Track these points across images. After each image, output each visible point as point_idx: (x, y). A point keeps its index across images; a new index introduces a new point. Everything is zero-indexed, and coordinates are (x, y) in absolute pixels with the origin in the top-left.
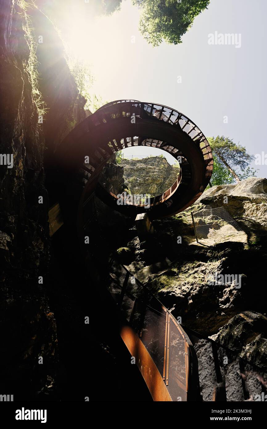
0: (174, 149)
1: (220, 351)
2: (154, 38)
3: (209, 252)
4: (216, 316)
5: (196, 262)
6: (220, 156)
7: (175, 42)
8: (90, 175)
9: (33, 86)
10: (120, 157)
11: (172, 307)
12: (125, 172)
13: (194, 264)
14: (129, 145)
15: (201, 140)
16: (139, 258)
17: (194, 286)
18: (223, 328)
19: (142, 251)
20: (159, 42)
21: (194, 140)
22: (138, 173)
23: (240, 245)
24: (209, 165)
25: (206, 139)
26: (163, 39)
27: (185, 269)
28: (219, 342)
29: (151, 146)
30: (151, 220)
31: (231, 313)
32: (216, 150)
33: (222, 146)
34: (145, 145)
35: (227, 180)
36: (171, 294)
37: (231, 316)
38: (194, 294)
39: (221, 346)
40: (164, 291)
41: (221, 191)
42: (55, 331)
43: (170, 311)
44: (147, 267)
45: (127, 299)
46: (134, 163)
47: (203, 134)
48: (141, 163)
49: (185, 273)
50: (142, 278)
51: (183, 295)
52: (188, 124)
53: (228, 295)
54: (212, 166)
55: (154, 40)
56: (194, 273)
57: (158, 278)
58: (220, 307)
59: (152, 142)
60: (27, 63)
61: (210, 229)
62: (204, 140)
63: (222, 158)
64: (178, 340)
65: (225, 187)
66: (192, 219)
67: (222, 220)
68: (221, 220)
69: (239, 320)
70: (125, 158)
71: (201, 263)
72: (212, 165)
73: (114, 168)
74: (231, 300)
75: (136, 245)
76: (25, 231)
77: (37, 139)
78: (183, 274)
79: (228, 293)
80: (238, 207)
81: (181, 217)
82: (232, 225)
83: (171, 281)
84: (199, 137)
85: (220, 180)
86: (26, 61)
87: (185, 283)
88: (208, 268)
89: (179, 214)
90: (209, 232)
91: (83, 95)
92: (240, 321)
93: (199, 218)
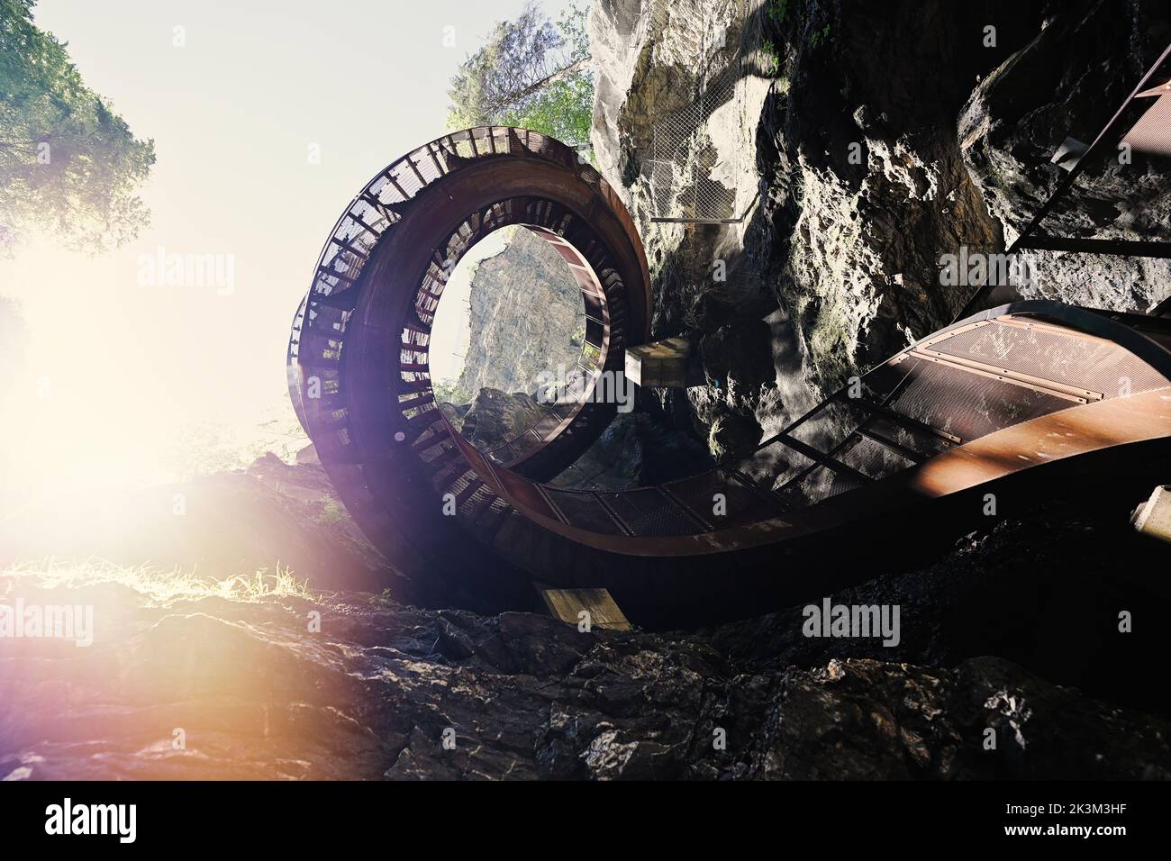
0: (459, 234)
1: (1049, 227)
2: (123, 220)
3: (775, 195)
4: (955, 217)
5: (793, 239)
6: (508, 101)
7: (147, 161)
8: (485, 489)
9: (209, 593)
10: (450, 389)
11: (903, 334)
12: (497, 387)
13: (799, 246)
14: (422, 359)
15: (450, 149)
16: (747, 397)
17: (858, 260)
18: (991, 205)
19: (731, 383)
20: (140, 208)
21: (446, 171)
22: (509, 350)
23: (772, 100)
24: (527, 142)
25: (449, 136)
26: (133, 195)
27: (807, 274)
28: (1025, 223)
29: (438, 297)
30: (649, 341)
31: (955, 173)
32: (489, 108)
33: (479, 88)
34: (433, 313)
35: (581, 95)
36: (867, 331)
37: (963, 175)
38: (881, 265)
39: (1037, 220)
40: (854, 348)
41: (608, 120)
42: (878, 664)
43: (913, 342)
44: (778, 381)
45: (855, 455)
46: (477, 354)
47: (434, 142)
48: (480, 333)
49: (817, 276)
50: (805, 400)
51: (877, 295)
52: (395, 178)
53: (903, 171)
54: (530, 133)
55: (132, 221)
56: (824, 252)
57: (815, 356)
58: (931, 199)
59: (428, 293)
60: (147, 596)
61: (709, 178)
62: (451, 141)
63: (515, 96)
64: (998, 337)
65: (600, 105)
66: (671, 224)
67: (692, 137)
68: (692, 141)
69: (979, 155)
70: (457, 377)
71: (798, 226)
72: (528, 132)
73: (480, 416)
74: (919, 163)
75: (711, 397)
76: (600, 691)
77: (356, 611)
78: (820, 283)
79: (897, 167)
80: (664, 80)
81: (658, 253)
82: (712, 111)
83: (832, 323)
84: (439, 156)
85: (576, 116)
86: (140, 599)
87: (846, 282)
88: (817, 210)
89: (648, 256)
90: (718, 183)
91: (252, 459)
92: (981, 153)
93: (673, 202)
